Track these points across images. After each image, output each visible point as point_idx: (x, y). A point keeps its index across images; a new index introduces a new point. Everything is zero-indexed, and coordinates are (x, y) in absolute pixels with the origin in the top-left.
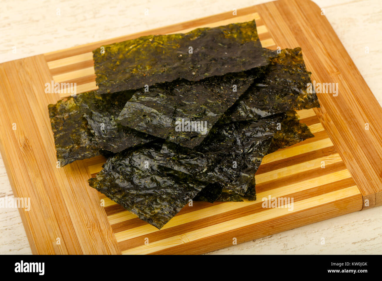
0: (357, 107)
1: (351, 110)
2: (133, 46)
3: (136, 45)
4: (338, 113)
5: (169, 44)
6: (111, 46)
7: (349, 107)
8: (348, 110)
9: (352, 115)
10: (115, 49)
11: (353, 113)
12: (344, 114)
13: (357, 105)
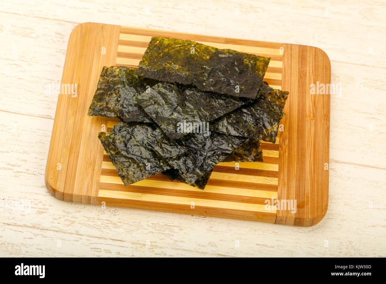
0: (311, 150)
1: (305, 150)
2: (179, 45)
3: (181, 45)
4: (295, 149)
5: (202, 54)
6: (165, 39)
7: (305, 147)
8: (303, 149)
9: (304, 154)
10: (166, 42)
11: (305, 153)
12: (299, 151)
13: (312, 148)
